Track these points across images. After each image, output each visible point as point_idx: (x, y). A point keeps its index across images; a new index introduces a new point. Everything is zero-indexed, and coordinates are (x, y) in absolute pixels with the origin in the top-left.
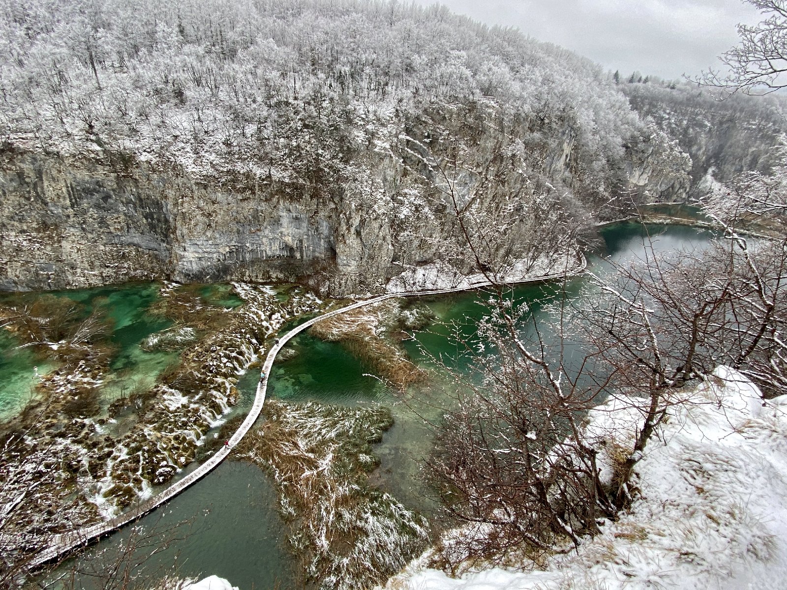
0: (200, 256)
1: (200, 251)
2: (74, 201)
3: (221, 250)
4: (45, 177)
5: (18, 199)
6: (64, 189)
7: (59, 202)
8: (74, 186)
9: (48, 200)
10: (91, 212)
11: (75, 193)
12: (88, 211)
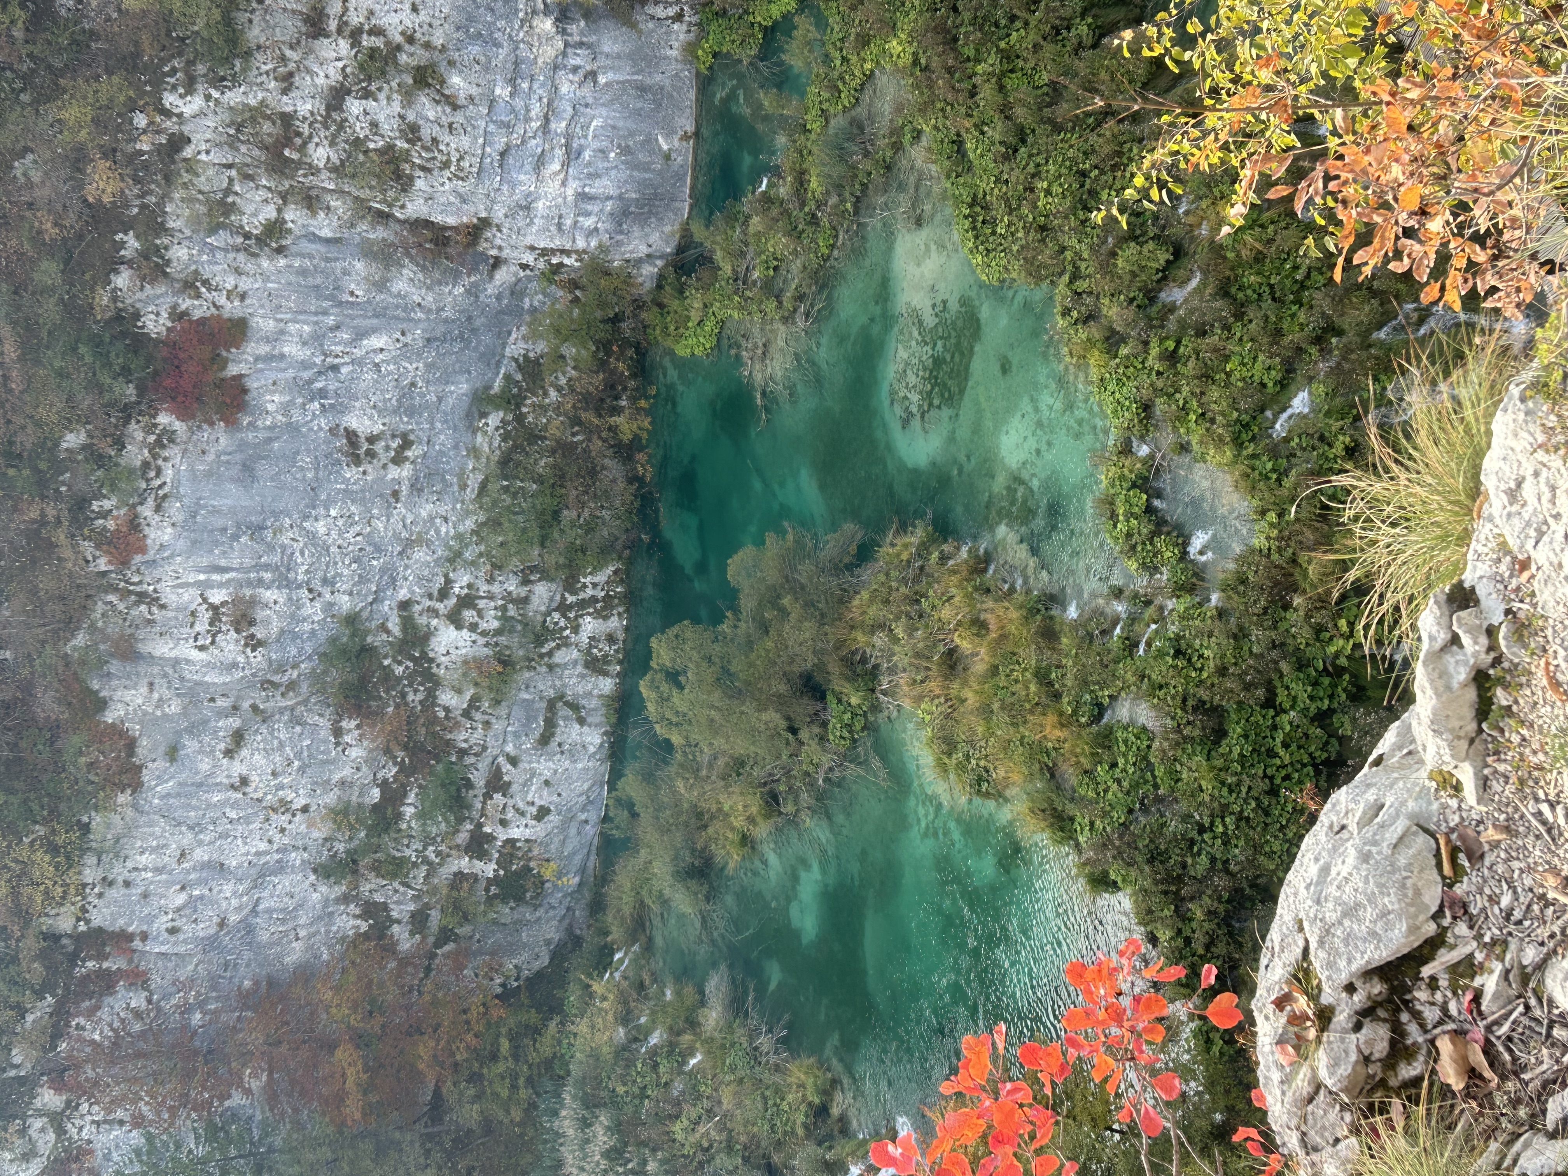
0: (559, 153)
1: (535, 145)
2: (267, 576)
3: (548, 52)
4: (163, 649)
5: (245, 752)
6: (217, 597)
7: (267, 622)
8: (205, 561)
9: (258, 658)
10: (321, 527)
11: (235, 563)
12: (312, 536)
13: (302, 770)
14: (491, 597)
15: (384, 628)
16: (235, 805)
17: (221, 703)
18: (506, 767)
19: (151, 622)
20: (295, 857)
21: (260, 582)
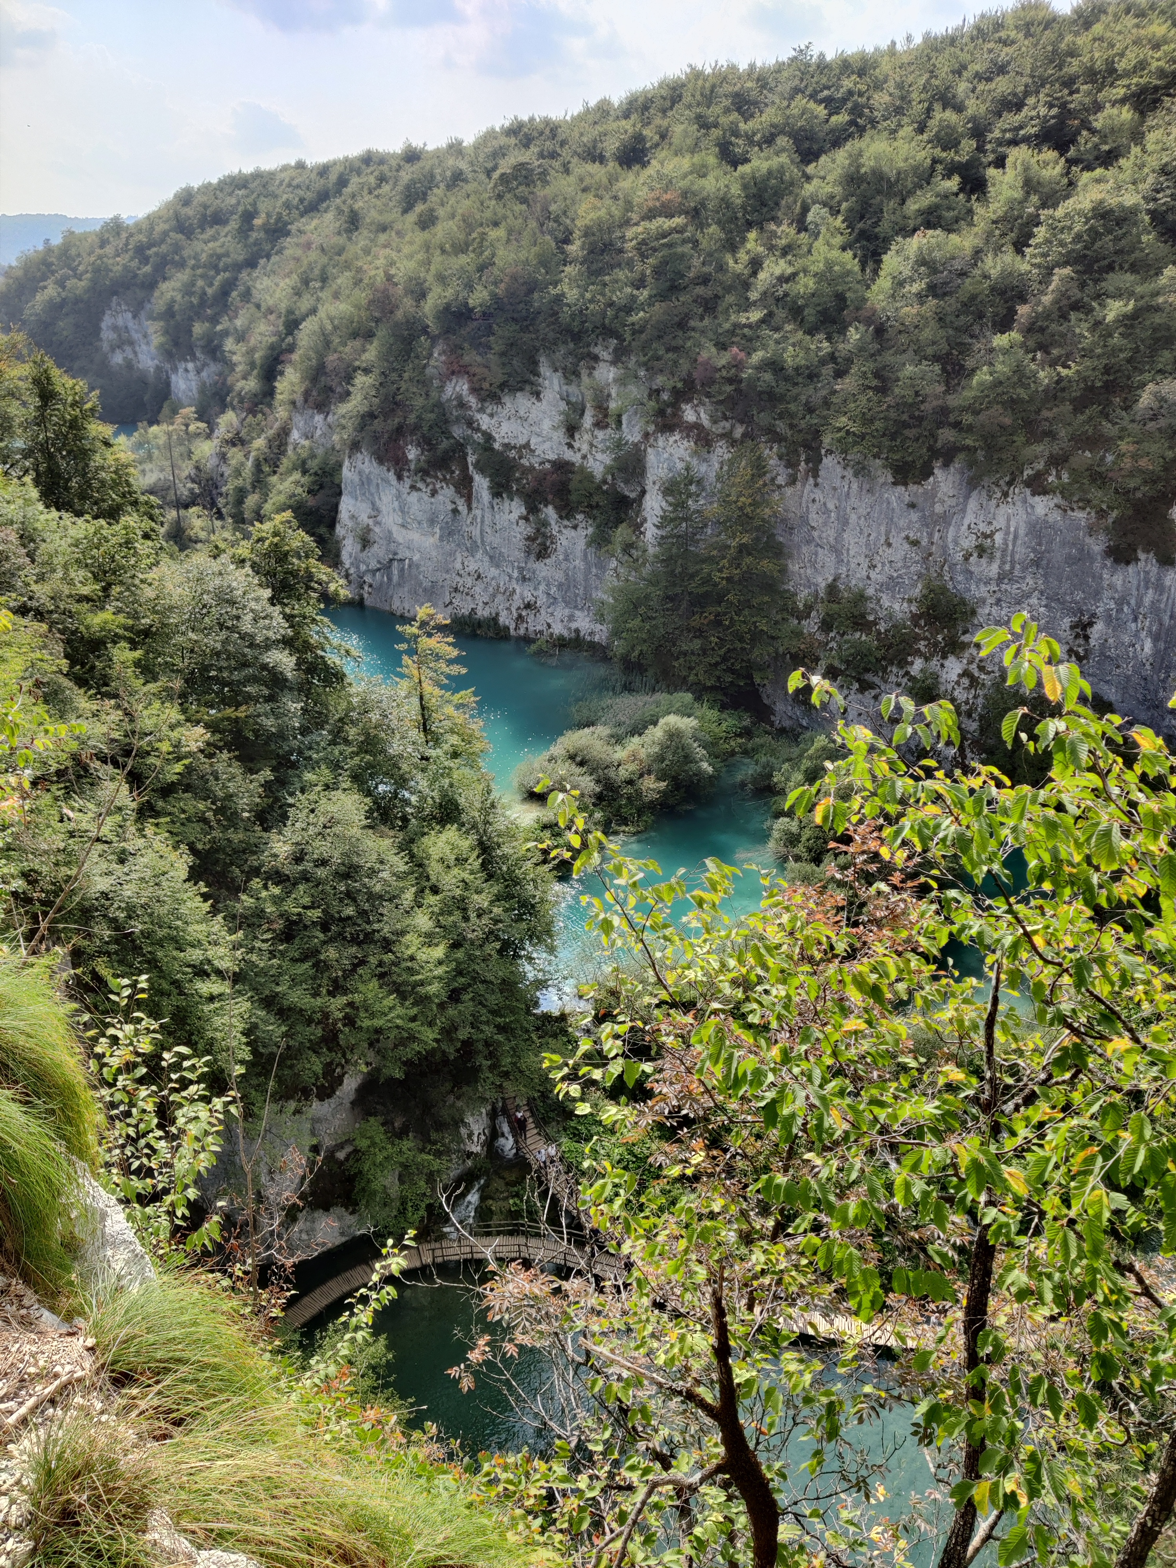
4: (972, 504)
5: (906, 546)
6: (998, 538)
7: (978, 565)
8: (1022, 532)
9: (959, 557)
10: (1034, 601)
11: (1018, 549)
12: (1029, 596)
13: (891, 578)
14: (975, 697)
15: (965, 632)
16: (877, 539)
17: (937, 536)
18: (873, 692)
19: (990, 498)
20: (843, 570)
21: (1003, 563)
